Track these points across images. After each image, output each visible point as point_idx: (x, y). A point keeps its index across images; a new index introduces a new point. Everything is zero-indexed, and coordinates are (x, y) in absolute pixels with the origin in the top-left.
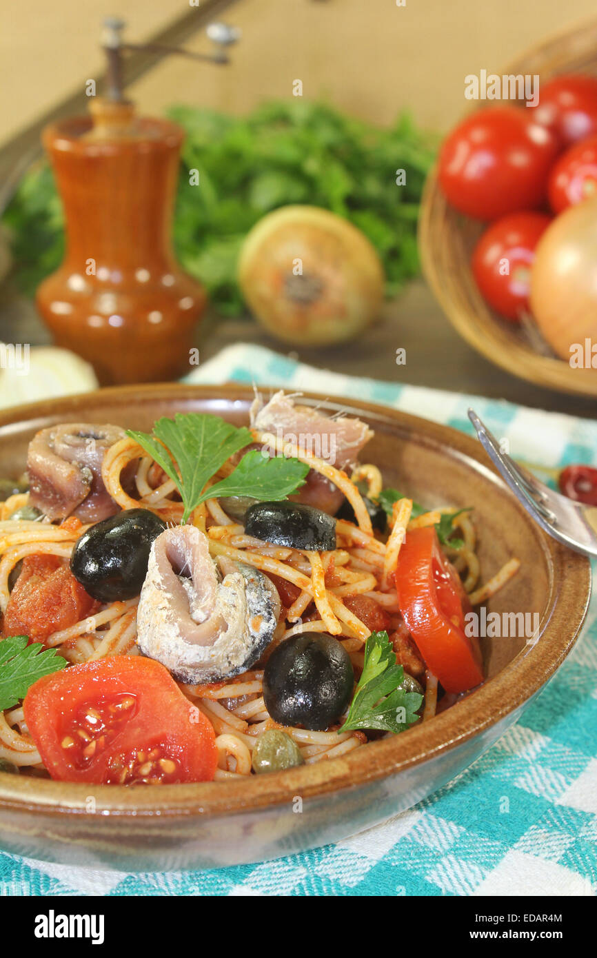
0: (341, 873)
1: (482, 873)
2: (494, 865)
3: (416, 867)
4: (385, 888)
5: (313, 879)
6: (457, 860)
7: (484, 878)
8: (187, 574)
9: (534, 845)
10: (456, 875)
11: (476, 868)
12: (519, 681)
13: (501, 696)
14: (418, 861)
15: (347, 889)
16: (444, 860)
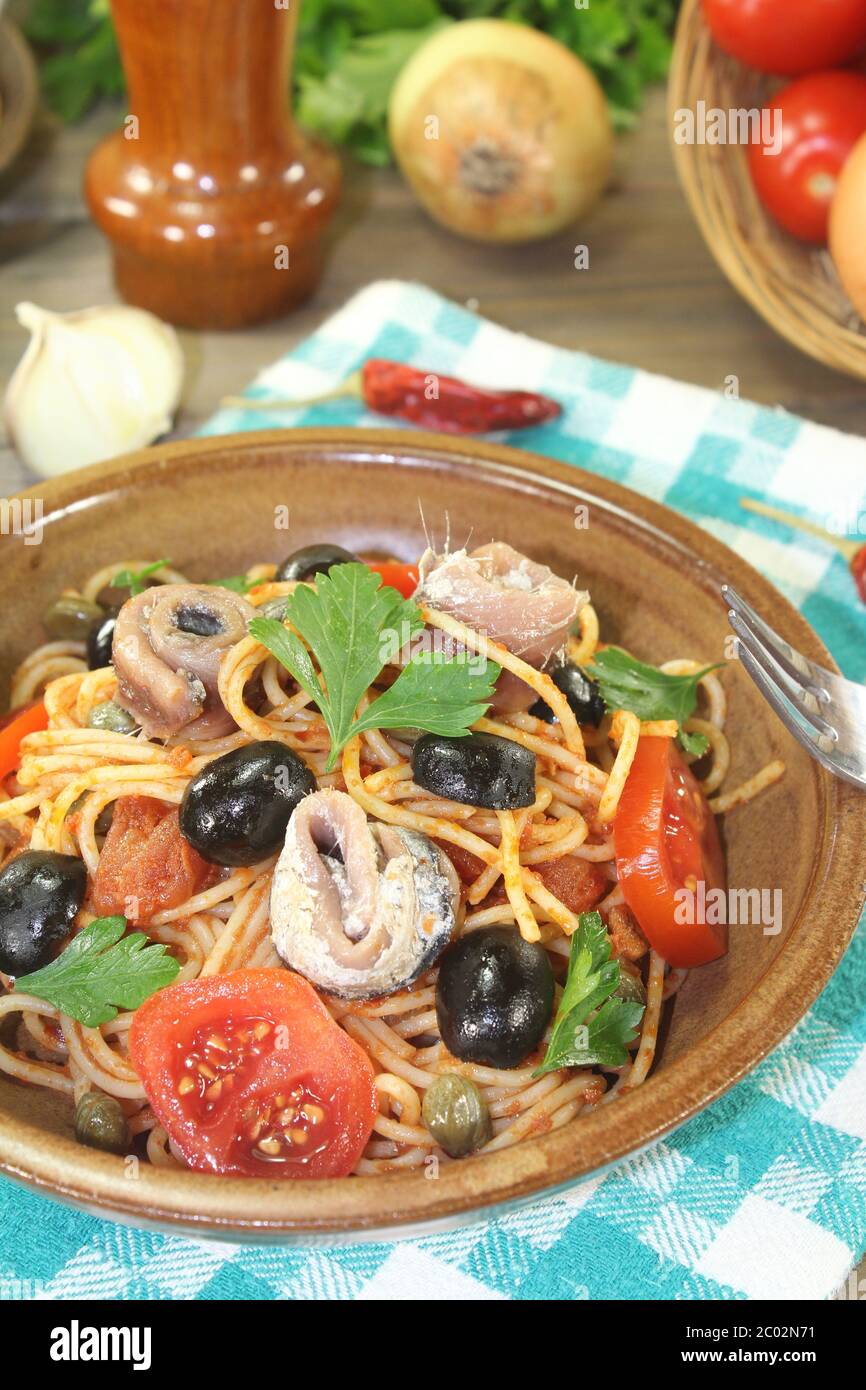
0: (531, 1227)
1: (711, 1230)
2: (726, 1218)
3: (628, 1220)
4: (587, 1253)
5: (496, 1237)
6: (680, 1209)
7: (713, 1239)
8: (337, 854)
9: (780, 1188)
10: (678, 1233)
11: (702, 1223)
12: (770, 1018)
13: (744, 1044)
14: (630, 1211)
15: (539, 1253)
16: (663, 1209)
